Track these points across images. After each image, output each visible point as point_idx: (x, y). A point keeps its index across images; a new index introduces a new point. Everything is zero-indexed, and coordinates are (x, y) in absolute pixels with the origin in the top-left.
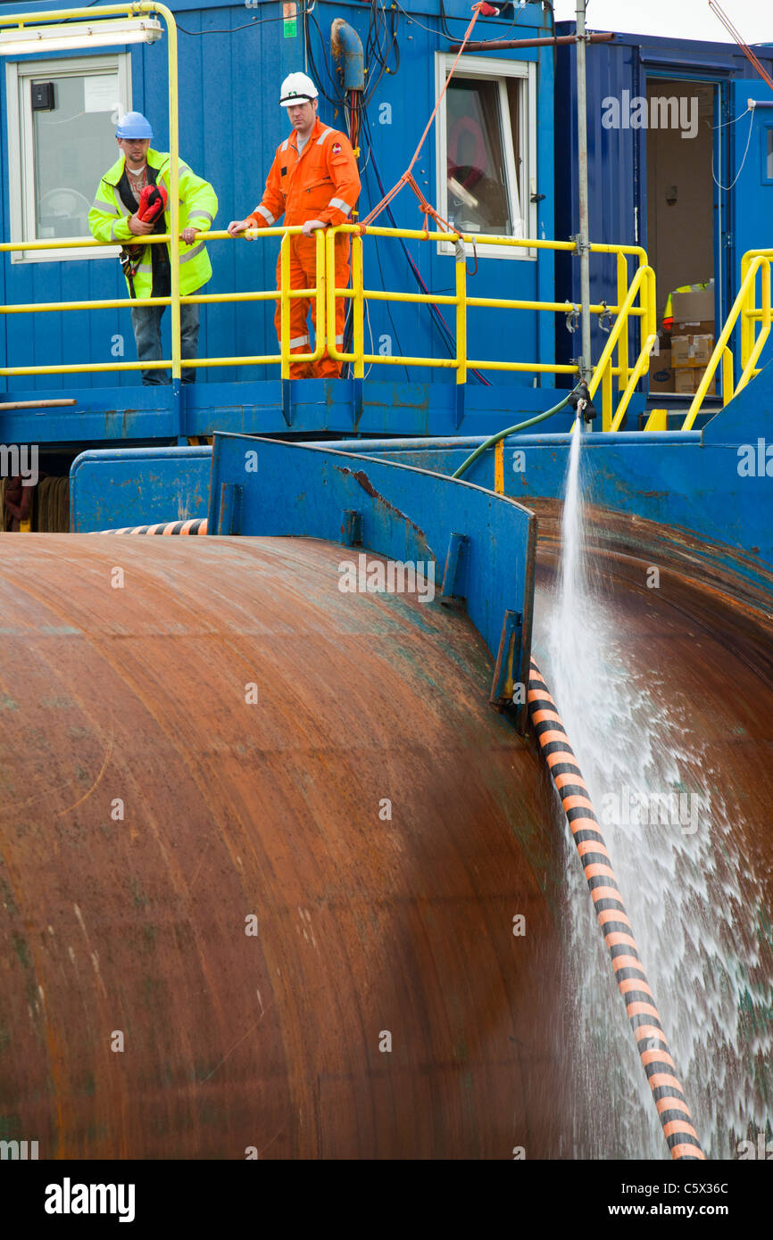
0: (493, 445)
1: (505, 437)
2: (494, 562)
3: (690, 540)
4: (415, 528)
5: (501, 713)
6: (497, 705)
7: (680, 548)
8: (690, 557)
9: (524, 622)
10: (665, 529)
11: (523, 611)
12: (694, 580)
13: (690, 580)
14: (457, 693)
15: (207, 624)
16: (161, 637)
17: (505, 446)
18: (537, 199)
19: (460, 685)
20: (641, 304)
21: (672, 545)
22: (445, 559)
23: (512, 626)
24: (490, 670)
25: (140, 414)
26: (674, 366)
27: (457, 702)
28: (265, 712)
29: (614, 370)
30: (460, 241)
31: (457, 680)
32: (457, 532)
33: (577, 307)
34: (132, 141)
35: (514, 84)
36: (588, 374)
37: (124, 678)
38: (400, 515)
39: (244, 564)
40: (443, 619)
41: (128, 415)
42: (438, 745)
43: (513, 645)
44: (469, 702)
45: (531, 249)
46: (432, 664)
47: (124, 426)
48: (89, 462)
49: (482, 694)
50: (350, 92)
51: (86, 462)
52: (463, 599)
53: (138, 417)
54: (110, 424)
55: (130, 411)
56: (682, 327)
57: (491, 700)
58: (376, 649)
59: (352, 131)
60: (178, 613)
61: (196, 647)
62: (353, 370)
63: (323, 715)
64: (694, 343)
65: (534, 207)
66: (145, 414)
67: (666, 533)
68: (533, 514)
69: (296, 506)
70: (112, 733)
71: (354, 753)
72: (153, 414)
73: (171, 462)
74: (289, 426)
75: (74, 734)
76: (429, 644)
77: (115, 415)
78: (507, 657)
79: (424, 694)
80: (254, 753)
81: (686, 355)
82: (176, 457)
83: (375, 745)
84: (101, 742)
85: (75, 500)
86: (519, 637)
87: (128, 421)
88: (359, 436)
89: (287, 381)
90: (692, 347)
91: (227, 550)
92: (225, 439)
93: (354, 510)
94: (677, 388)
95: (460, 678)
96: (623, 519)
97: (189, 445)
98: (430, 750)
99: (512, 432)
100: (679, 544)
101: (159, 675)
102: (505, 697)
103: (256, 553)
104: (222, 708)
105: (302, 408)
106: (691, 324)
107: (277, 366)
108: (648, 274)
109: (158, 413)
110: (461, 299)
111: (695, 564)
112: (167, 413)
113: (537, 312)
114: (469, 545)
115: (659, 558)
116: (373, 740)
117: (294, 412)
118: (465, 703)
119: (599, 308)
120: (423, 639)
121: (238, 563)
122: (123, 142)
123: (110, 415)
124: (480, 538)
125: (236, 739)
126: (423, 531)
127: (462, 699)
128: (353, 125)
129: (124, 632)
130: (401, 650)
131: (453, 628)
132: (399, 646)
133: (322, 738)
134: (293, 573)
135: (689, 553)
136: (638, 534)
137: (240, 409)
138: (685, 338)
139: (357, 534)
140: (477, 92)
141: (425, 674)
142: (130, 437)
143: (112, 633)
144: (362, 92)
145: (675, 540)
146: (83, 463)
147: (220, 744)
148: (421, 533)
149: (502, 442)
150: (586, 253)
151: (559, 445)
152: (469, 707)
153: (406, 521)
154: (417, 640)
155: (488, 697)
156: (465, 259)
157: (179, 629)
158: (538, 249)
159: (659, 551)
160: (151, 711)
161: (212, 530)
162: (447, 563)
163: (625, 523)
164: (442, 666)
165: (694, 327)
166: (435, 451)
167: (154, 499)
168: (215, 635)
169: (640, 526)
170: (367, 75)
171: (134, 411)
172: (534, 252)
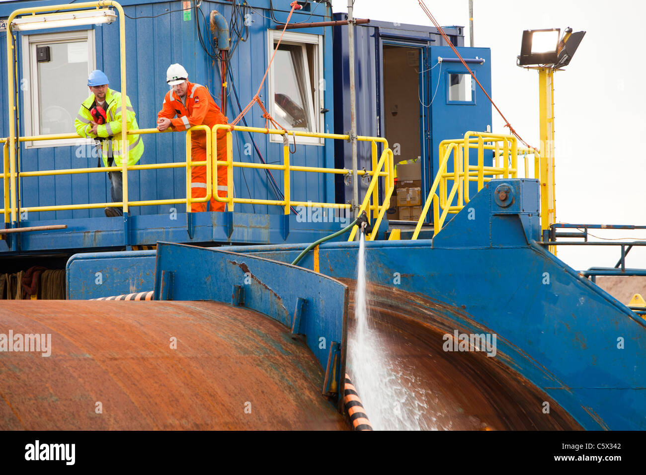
0: (313, 248)
1: (320, 243)
2: (322, 314)
3: (426, 302)
4: (275, 295)
5: (329, 401)
6: (326, 396)
7: (421, 306)
8: (426, 311)
9: (342, 348)
10: (412, 295)
11: (342, 342)
12: (429, 324)
13: (427, 324)
14: (304, 389)
15: (162, 351)
16: (138, 359)
17: (320, 248)
18: (324, 112)
19: (305, 384)
20: (385, 170)
21: (416, 304)
22: (294, 313)
23: (335, 351)
24: (321, 376)
25: (104, 233)
26: (398, 205)
27: (304, 394)
28: (198, 401)
29: (371, 207)
30: (286, 134)
31: (303, 381)
32: (300, 297)
33: (350, 171)
34: (97, 87)
35: (310, 47)
36: (357, 209)
37: (118, 383)
38: (266, 288)
39: (181, 317)
40: (293, 347)
41: (97, 234)
42: (295, 420)
43: (336, 361)
44: (311, 394)
45: (321, 138)
46: (290, 372)
47: (95, 240)
48: (77, 260)
49: (318, 390)
50: (221, 51)
51: (75, 261)
52: (304, 335)
53: (102, 235)
54: (86, 239)
55: (98, 231)
56: (402, 184)
57: (323, 393)
58: (258, 365)
59: (223, 73)
60: (145, 345)
61: (157, 364)
62: (227, 207)
63: (231, 403)
64: (410, 193)
65: (322, 115)
66: (107, 233)
67: (412, 298)
68: (347, 286)
69: (206, 283)
70: (112, 415)
71: (248, 425)
72: (112, 233)
73: (126, 259)
74: (191, 238)
75: (91, 416)
76: (287, 361)
77: (90, 234)
78: (333, 368)
79: (286, 390)
80: (193, 425)
81: (405, 199)
82: (129, 257)
83: (260, 419)
84: (106, 420)
85: (69, 282)
86: (339, 357)
87: (97, 237)
88: (231, 244)
89: (190, 213)
90: (408, 195)
91: (170, 310)
92: (163, 246)
93: (240, 285)
94: (400, 217)
95: (305, 380)
96: (388, 290)
97: (133, 250)
98: (291, 422)
99: (324, 241)
100: (420, 304)
101: (138, 381)
102: (331, 391)
103: (186, 310)
104: (174, 399)
105: (198, 229)
106: (408, 182)
107: (184, 204)
108: (389, 153)
109: (114, 233)
110: (287, 166)
111: (429, 315)
112: (120, 232)
113: (325, 174)
114: (308, 304)
115: (409, 312)
116: (259, 416)
117: (194, 231)
118: (309, 395)
119: (362, 172)
120: (283, 358)
121: (177, 316)
122: (92, 88)
123: (86, 234)
124: (314, 300)
125: (182, 417)
126: (280, 297)
127: (307, 393)
128: (223, 69)
129: (117, 357)
130: (272, 365)
131: (300, 352)
132: (270, 363)
133: (231, 416)
134: (208, 321)
135: (426, 309)
136: (396, 298)
137: (163, 230)
138: (404, 190)
139: (241, 299)
140: (289, 52)
141: (285, 378)
142: (98, 246)
143: (110, 357)
144: (228, 51)
145: (418, 301)
146: (74, 261)
147: (173, 420)
148: (279, 298)
149: (318, 246)
150: (355, 141)
151: (351, 248)
152: (311, 397)
153: (270, 291)
154: (280, 359)
155: (321, 392)
156: (289, 145)
157: (147, 353)
158: (325, 139)
159: (408, 308)
160: (133, 401)
161: (156, 297)
162: (295, 315)
163: (389, 292)
164: (295, 374)
165: (410, 184)
166: (279, 252)
167: (115, 281)
168: (167, 357)
169: (398, 294)
170: (230, 42)
171: (101, 231)
172: (323, 141)
